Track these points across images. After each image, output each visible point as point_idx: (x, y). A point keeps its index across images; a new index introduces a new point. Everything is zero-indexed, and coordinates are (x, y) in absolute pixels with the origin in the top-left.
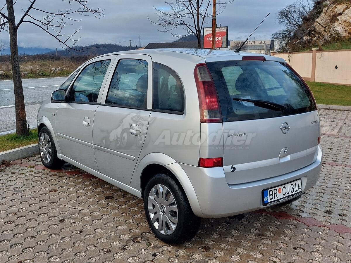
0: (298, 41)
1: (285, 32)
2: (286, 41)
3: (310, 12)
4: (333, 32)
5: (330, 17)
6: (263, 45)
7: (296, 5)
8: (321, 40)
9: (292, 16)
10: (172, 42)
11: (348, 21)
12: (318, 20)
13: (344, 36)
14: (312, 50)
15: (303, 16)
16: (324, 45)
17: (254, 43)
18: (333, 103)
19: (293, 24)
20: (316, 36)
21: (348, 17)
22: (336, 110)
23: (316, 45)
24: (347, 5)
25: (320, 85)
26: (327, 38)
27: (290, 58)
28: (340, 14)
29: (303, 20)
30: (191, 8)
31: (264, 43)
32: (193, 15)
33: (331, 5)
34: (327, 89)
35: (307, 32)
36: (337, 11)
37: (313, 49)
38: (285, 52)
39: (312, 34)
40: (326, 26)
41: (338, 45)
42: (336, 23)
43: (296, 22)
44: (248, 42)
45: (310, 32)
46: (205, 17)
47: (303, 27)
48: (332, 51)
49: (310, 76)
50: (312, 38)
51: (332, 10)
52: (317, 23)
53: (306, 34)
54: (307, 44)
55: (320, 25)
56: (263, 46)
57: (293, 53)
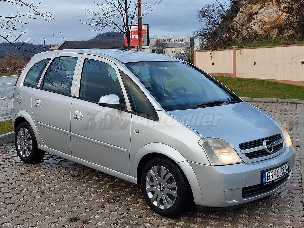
0: (218, 39)
1: (206, 31)
2: (206, 39)
3: (228, 11)
4: (250, 30)
5: (247, 16)
6: (183, 42)
7: (214, 4)
8: (239, 38)
9: (211, 15)
10: (88, 40)
11: (263, 20)
12: (236, 19)
13: (261, 34)
14: (232, 48)
15: (222, 14)
16: (243, 42)
17: (174, 41)
18: (253, 96)
19: (213, 23)
20: (234, 34)
21: (263, 16)
22: (256, 102)
23: (235, 43)
24: (262, 5)
25: (241, 80)
26: (245, 36)
27: (212, 55)
28: (256, 13)
29: (222, 19)
30: (121, 9)
31: (183, 40)
32: (122, 16)
33: (247, 5)
34: (247, 83)
35: (227, 30)
36: (252, 11)
37: (232, 46)
38: (207, 50)
39: (231, 32)
40: (244, 25)
41: (256, 43)
42: (252, 22)
43: (215, 20)
44: (168, 40)
45: (229, 30)
46: (133, 17)
47: (222, 25)
48: (250, 48)
49: (231, 72)
50: (231, 36)
51: (248, 10)
52: (235, 22)
53: (226, 32)
54: (227, 42)
55: (238, 23)
56: (183, 44)
57: (215, 50)
